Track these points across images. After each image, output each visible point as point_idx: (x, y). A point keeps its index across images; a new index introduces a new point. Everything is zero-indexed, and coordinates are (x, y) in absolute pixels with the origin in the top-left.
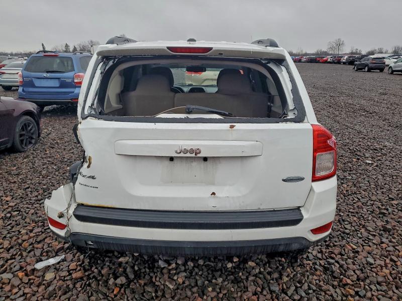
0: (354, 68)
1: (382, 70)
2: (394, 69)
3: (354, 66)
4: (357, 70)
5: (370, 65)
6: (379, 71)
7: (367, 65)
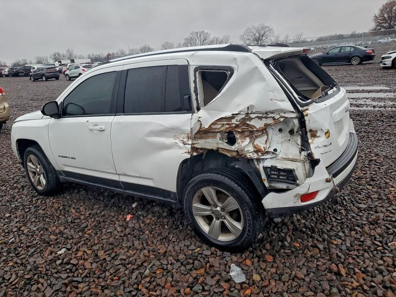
0: (30, 79)
1: (57, 78)
2: (70, 76)
3: (29, 78)
4: (34, 81)
5: (47, 74)
6: (54, 79)
7: (43, 75)
